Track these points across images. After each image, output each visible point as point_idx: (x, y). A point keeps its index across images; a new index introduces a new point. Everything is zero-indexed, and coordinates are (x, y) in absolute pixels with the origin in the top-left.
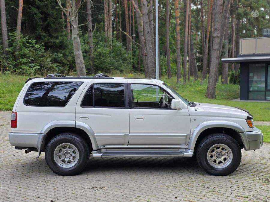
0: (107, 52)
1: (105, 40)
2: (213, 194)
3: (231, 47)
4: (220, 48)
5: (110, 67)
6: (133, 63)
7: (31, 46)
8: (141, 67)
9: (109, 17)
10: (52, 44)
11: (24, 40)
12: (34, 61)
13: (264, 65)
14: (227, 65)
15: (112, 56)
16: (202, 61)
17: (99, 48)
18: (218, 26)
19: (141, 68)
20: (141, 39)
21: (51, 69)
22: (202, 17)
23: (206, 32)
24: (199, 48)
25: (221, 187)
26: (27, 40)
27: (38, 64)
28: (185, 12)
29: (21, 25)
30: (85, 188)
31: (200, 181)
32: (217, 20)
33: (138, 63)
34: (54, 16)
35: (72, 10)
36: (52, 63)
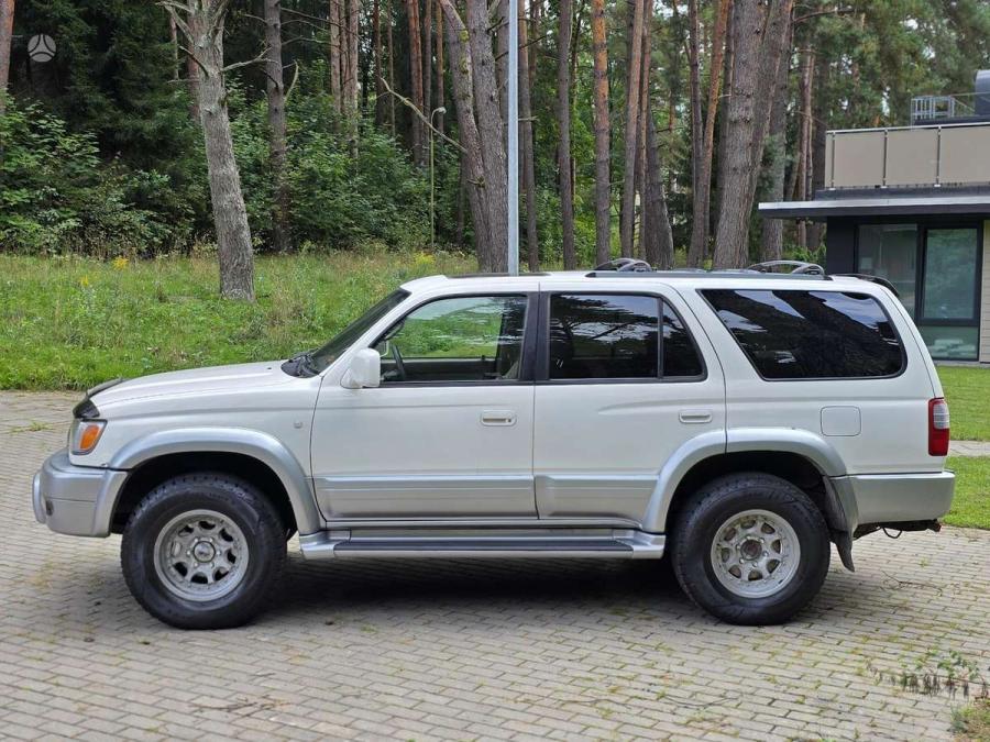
0: (338, 171)
1: (330, 126)
2: (701, 732)
3: (796, 159)
4: (754, 162)
5: (352, 225)
6: (437, 213)
7: (46, 140)
8: (465, 230)
9: (348, 40)
10: (129, 137)
11: (19, 117)
12: (57, 198)
13: (914, 227)
14: (779, 226)
15: (356, 186)
16: (690, 210)
17: (311, 153)
18: (746, 80)
19: (467, 233)
20: (465, 125)
21: (123, 231)
22: (694, 47)
23: (706, 102)
24: (682, 162)
25: (734, 703)
26: (31, 117)
27: (74, 213)
28: (631, 25)
29: (8, 61)
30: (201, 708)
31: (655, 677)
32: (743, 57)
33: (455, 216)
34: (135, 31)
35: (200, 7)
36: (126, 209)
